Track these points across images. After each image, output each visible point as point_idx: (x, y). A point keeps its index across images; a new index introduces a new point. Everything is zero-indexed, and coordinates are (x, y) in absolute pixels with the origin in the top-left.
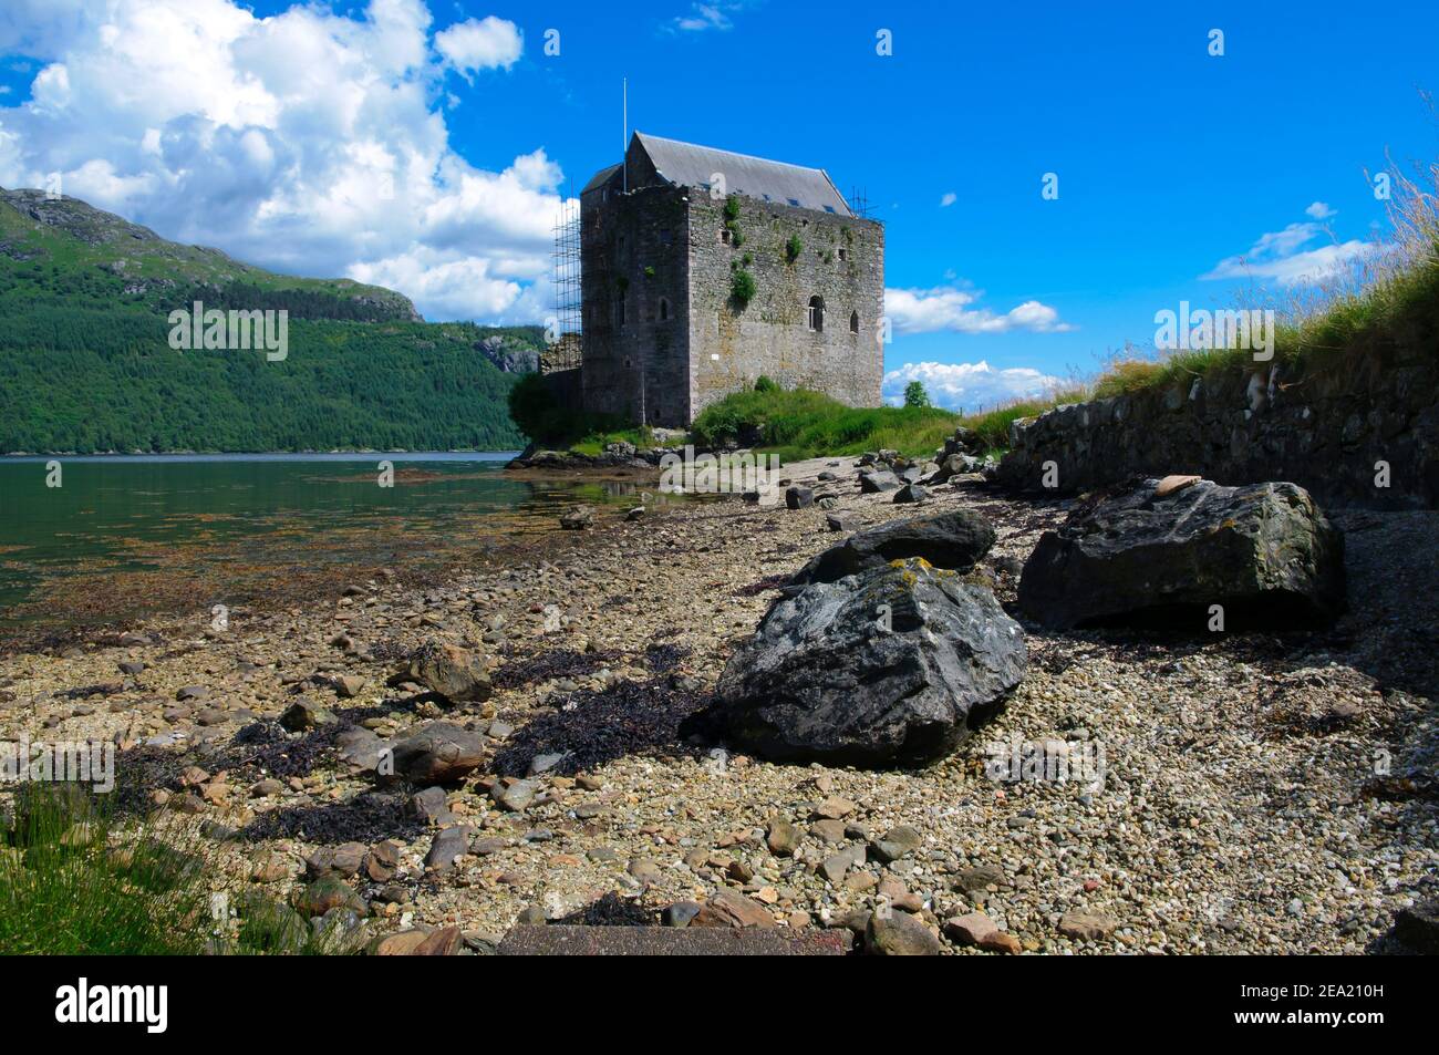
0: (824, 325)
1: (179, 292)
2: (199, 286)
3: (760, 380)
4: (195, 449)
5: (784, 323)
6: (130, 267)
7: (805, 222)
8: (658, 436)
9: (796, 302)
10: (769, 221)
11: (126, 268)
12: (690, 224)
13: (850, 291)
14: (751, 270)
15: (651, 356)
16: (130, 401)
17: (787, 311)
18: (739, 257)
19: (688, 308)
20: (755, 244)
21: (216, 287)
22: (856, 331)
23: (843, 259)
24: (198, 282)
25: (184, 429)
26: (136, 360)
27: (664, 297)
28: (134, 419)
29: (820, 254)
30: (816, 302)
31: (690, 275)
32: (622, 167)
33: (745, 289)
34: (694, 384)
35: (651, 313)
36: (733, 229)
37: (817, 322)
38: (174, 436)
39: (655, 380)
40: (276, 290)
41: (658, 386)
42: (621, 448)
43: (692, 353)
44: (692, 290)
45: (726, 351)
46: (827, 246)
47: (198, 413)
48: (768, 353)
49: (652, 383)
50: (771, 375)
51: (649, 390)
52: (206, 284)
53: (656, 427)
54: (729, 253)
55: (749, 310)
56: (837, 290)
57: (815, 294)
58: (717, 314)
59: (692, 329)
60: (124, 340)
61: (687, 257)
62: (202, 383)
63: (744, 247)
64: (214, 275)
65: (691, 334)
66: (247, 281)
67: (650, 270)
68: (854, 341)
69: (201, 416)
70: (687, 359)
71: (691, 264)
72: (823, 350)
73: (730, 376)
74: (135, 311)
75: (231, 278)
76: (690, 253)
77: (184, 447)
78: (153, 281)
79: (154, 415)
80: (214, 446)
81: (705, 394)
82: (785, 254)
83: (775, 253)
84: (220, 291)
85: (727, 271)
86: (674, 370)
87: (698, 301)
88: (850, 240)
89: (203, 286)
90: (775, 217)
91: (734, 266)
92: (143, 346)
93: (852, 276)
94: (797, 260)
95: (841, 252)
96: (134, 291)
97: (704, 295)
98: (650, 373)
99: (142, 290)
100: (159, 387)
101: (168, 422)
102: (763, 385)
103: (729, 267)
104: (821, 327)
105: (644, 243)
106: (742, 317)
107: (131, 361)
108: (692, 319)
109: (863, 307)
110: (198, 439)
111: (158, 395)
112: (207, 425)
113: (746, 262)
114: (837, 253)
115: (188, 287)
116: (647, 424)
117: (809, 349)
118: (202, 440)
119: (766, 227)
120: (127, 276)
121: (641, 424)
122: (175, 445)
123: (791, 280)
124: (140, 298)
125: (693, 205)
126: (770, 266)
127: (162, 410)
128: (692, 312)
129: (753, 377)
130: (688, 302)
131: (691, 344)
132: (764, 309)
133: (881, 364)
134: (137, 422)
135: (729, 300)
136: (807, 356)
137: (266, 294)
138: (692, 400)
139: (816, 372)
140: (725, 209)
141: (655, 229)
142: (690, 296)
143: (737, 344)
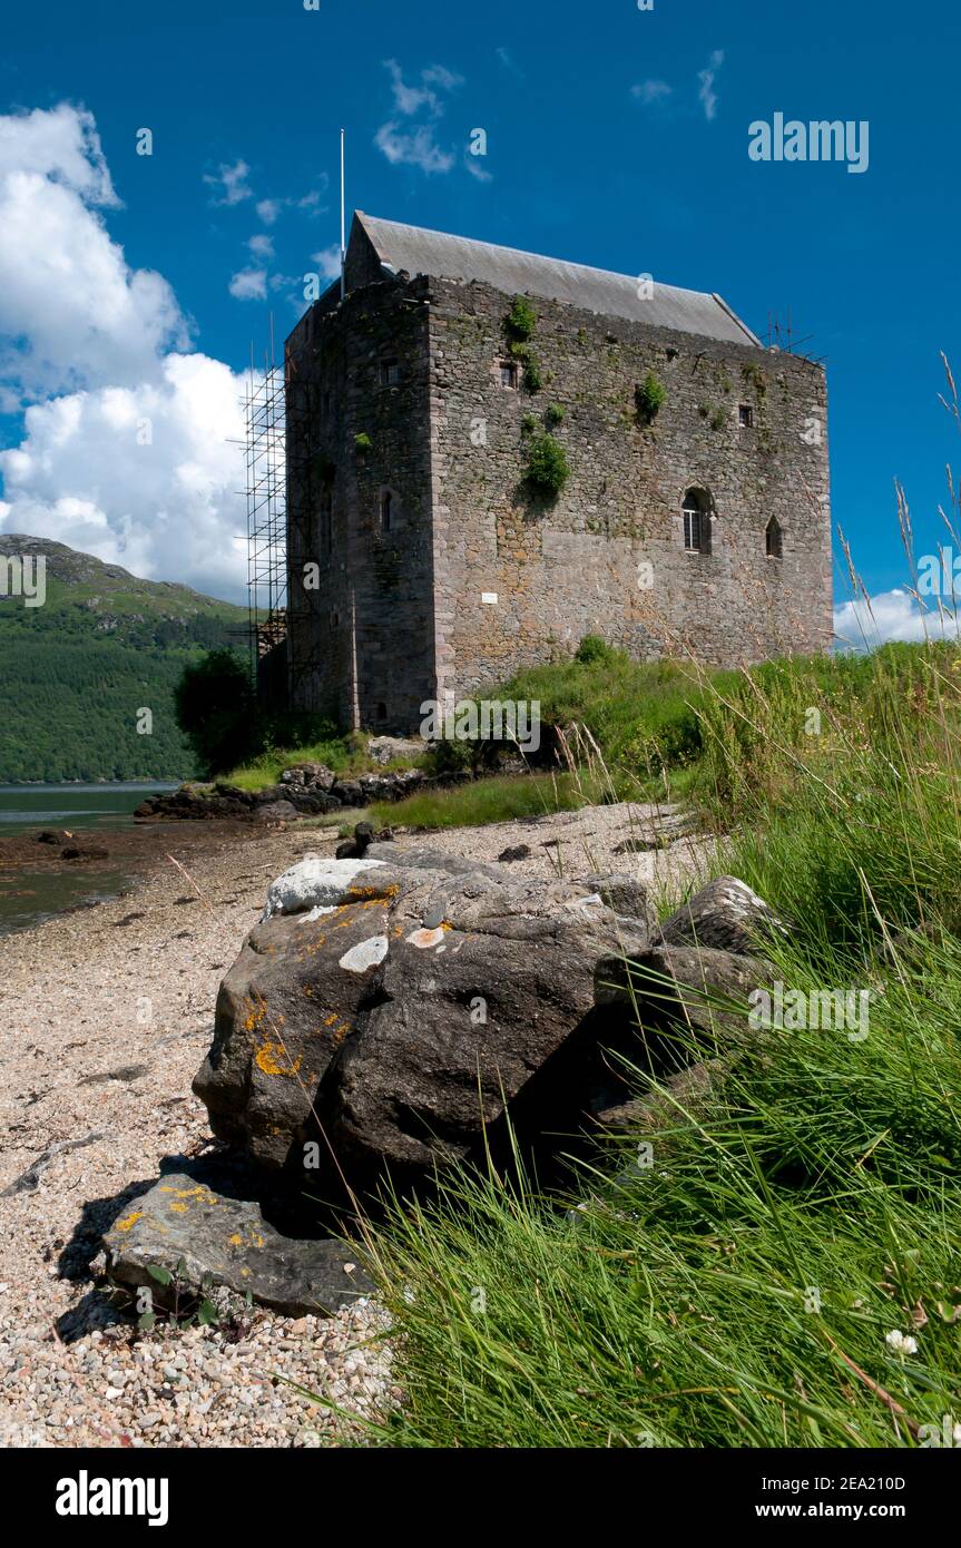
0: (714, 541)
1: (147, 626)
2: (165, 620)
3: (584, 642)
4: (155, 777)
5: (633, 536)
6: (103, 604)
7: (671, 354)
8: (378, 751)
9: (657, 498)
10: (597, 348)
11: (99, 606)
12: (433, 345)
13: (763, 482)
14: (562, 438)
15: (370, 600)
16: (96, 731)
17: (639, 514)
18: (536, 414)
19: (431, 504)
20: (570, 387)
21: (182, 621)
22: (778, 553)
23: (748, 422)
24: (164, 616)
25: (146, 757)
26: (104, 693)
27: (388, 487)
28: (100, 748)
29: (703, 413)
30: (697, 500)
31: (433, 441)
32: (339, 279)
33: (548, 468)
34: (444, 649)
35: (367, 520)
36: (524, 358)
37: (700, 537)
38: (136, 764)
39: (377, 645)
40: (237, 621)
41: (382, 657)
42: (308, 776)
43: (439, 590)
44: (438, 471)
45: (511, 589)
46: (715, 401)
47: (158, 742)
48: (601, 592)
49: (372, 652)
50: (607, 632)
51: (365, 666)
52: (172, 618)
53: (377, 734)
54: (517, 402)
55: (559, 511)
56: (737, 481)
57: (695, 484)
58: (492, 515)
59: (439, 543)
60: (94, 673)
61: (426, 408)
62: (164, 713)
63: (546, 390)
64: (179, 609)
65: (436, 553)
66: (212, 614)
67: (363, 439)
68: (774, 573)
69: (161, 745)
70: (430, 600)
71: (435, 420)
72: (713, 588)
73: (522, 634)
74: (107, 645)
75: (196, 611)
76: (434, 400)
77: (146, 775)
78: (124, 616)
79: (119, 745)
80: (172, 773)
81: (470, 671)
82: (631, 408)
83: (611, 407)
84: (185, 624)
85: (513, 437)
86: (410, 625)
87: (451, 488)
88: (761, 389)
89: (169, 620)
90: (612, 340)
91: (527, 427)
92: (111, 678)
93: (766, 454)
94: (657, 420)
95: (745, 411)
96: (106, 626)
97: (464, 480)
98: (368, 632)
99: (113, 625)
100: (124, 718)
101: (131, 752)
102: (589, 652)
103: (516, 429)
104: (710, 545)
105: (353, 392)
106: (544, 523)
107: (99, 693)
108: (439, 525)
109: (790, 511)
110: (157, 766)
111: (122, 725)
112: (167, 753)
113: (553, 420)
114: (736, 412)
115: (155, 621)
116: (363, 729)
117: (686, 585)
118: (163, 768)
119: (593, 358)
120: (100, 613)
121: (350, 730)
122: (137, 773)
123: (646, 459)
124: (111, 633)
125: (437, 310)
126: (602, 430)
127: (126, 739)
128: (439, 511)
129: (571, 636)
130: (429, 492)
131: (438, 573)
132: (593, 508)
133: (826, 614)
134: (102, 751)
135: (518, 490)
136: (681, 597)
137: (227, 626)
138: (441, 682)
139: (700, 628)
140: (507, 320)
141: (372, 362)
142: (435, 480)
143: (536, 574)
